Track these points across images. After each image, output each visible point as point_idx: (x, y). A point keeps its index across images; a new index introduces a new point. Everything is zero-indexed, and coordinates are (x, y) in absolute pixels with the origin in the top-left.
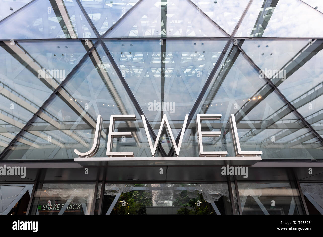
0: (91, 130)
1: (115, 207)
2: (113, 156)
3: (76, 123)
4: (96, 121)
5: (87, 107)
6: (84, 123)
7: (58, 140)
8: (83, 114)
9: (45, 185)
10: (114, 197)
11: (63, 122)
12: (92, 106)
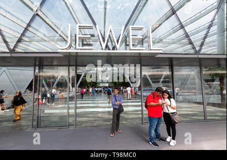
0: (65, 42)
1: (82, 80)
2: (81, 49)
3: (56, 38)
4: (67, 37)
5: (62, 29)
6: (60, 38)
7: (48, 47)
8: (59, 32)
9: (44, 67)
10: (81, 75)
11: (48, 37)
12: (64, 28)
